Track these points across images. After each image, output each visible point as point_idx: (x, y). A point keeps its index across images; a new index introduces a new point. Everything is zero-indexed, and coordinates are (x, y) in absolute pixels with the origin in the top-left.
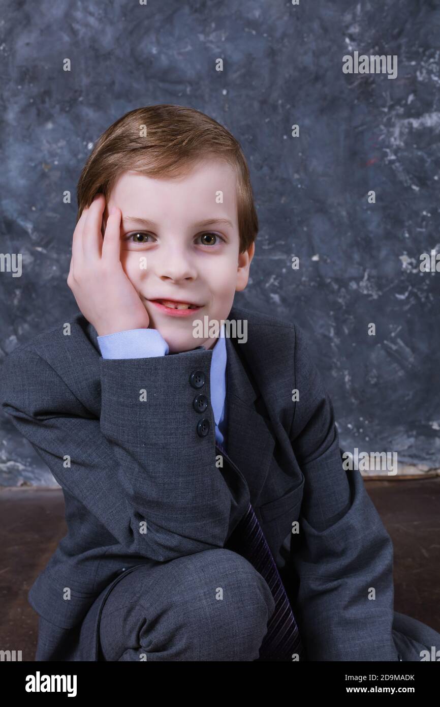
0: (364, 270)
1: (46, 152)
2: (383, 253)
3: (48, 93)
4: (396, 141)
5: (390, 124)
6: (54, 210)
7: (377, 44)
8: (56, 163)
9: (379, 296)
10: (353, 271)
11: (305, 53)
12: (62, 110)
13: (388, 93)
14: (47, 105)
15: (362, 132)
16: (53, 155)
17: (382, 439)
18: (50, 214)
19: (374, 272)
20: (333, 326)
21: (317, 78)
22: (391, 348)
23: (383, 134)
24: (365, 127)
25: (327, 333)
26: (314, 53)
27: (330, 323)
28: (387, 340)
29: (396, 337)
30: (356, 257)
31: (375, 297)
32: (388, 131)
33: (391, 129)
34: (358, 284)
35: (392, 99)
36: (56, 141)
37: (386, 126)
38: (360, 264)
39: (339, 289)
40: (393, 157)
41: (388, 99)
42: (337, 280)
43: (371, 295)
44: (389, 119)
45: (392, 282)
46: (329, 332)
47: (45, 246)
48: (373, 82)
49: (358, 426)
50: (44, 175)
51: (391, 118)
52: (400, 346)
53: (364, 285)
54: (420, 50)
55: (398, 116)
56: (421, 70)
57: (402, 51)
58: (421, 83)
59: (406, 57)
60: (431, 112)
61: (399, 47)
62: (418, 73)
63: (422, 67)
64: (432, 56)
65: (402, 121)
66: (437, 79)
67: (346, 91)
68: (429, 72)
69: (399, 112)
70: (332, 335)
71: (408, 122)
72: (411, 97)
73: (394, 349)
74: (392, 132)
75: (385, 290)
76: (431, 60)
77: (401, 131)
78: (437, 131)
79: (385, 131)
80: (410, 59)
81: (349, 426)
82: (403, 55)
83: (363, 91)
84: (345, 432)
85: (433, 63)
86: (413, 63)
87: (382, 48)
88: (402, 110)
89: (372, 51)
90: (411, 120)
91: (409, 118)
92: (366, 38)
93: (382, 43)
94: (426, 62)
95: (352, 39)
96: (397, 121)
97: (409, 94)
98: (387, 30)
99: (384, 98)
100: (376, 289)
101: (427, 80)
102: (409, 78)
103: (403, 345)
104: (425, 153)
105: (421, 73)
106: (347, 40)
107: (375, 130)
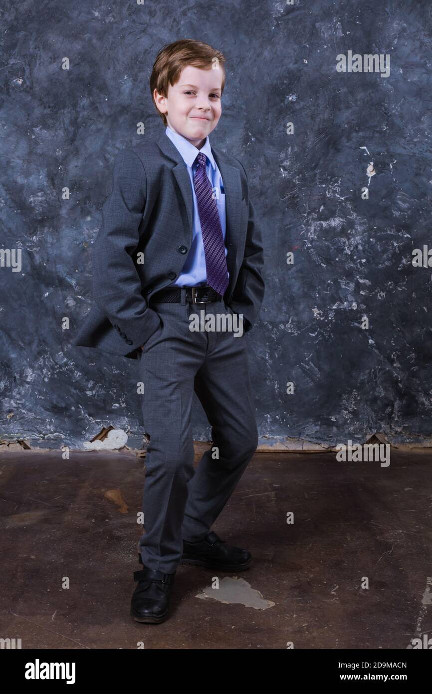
0: (289, 317)
1: (86, 236)
2: (302, 306)
3: (88, 198)
4: (312, 235)
5: (308, 224)
6: (90, 272)
7: (301, 173)
8: (92, 242)
9: (299, 334)
10: (282, 317)
11: (255, 177)
12: (97, 209)
13: (307, 204)
14: (88, 205)
15: (290, 229)
16: (90, 237)
17: (298, 426)
18: (87, 275)
19: (295, 319)
20: (268, 352)
21: (262, 194)
22: (305, 368)
23: (303, 230)
24: (292, 225)
25: (264, 357)
26: (260, 177)
27: (266, 350)
28: (303, 363)
29: (309, 361)
30: (284, 308)
31: (296, 334)
32: (307, 229)
33: (309, 228)
34: (285, 326)
35: (309, 208)
36: (93, 228)
37: (305, 225)
38: (286, 313)
39: (273, 328)
40: (310, 245)
41: (307, 208)
42: (271, 323)
43: (293, 333)
44: (308, 221)
45: (307, 326)
46: (266, 356)
47: (83, 295)
48: (298, 197)
49: (283, 417)
50: (84, 250)
51: (309, 220)
52: (311, 367)
53: (289, 326)
54: (329, 177)
55: (313, 219)
56: (329, 190)
57: (317, 178)
58: (329, 199)
59: (319, 182)
60: (335, 217)
61: (315, 175)
62: (327, 192)
63: (330, 188)
64: (336, 181)
65: (316, 222)
66: (339, 196)
67: (280, 202)
68: (334, 192)
69: (314, 216)
70: (267, 358)
71: (320, 223)
72: (322, 208)
73: (307, 368)
74: (310, 229)
75: (302, 330)
76: (336, 184)
77: (315, 229)
78: (338, 230)
79: (305, 228)
80: (322, 183)
81: (277, 417)
82: (318, 180)
83: (291, 203)
84: (275, 421)
85: (337, 186)
86: (324, 186)
87: (304, 176)
88: (316, 216)
89: (297, 177)
90: (322, 222)
91: (321, 220)
92: (294, 169)
93: (304, 172)
94: (332, 185)
95: (285, 169)
96: (312, 222)
97: (321, 206)
98: (308, 164)
99: (305, 207)
100: (297, 329)
101: (332, 197)
102: (321, 195)
103: (313, 366)
104: (330, 243)
105: (329, 192)
106: (282, 170)
107: (298, 228)
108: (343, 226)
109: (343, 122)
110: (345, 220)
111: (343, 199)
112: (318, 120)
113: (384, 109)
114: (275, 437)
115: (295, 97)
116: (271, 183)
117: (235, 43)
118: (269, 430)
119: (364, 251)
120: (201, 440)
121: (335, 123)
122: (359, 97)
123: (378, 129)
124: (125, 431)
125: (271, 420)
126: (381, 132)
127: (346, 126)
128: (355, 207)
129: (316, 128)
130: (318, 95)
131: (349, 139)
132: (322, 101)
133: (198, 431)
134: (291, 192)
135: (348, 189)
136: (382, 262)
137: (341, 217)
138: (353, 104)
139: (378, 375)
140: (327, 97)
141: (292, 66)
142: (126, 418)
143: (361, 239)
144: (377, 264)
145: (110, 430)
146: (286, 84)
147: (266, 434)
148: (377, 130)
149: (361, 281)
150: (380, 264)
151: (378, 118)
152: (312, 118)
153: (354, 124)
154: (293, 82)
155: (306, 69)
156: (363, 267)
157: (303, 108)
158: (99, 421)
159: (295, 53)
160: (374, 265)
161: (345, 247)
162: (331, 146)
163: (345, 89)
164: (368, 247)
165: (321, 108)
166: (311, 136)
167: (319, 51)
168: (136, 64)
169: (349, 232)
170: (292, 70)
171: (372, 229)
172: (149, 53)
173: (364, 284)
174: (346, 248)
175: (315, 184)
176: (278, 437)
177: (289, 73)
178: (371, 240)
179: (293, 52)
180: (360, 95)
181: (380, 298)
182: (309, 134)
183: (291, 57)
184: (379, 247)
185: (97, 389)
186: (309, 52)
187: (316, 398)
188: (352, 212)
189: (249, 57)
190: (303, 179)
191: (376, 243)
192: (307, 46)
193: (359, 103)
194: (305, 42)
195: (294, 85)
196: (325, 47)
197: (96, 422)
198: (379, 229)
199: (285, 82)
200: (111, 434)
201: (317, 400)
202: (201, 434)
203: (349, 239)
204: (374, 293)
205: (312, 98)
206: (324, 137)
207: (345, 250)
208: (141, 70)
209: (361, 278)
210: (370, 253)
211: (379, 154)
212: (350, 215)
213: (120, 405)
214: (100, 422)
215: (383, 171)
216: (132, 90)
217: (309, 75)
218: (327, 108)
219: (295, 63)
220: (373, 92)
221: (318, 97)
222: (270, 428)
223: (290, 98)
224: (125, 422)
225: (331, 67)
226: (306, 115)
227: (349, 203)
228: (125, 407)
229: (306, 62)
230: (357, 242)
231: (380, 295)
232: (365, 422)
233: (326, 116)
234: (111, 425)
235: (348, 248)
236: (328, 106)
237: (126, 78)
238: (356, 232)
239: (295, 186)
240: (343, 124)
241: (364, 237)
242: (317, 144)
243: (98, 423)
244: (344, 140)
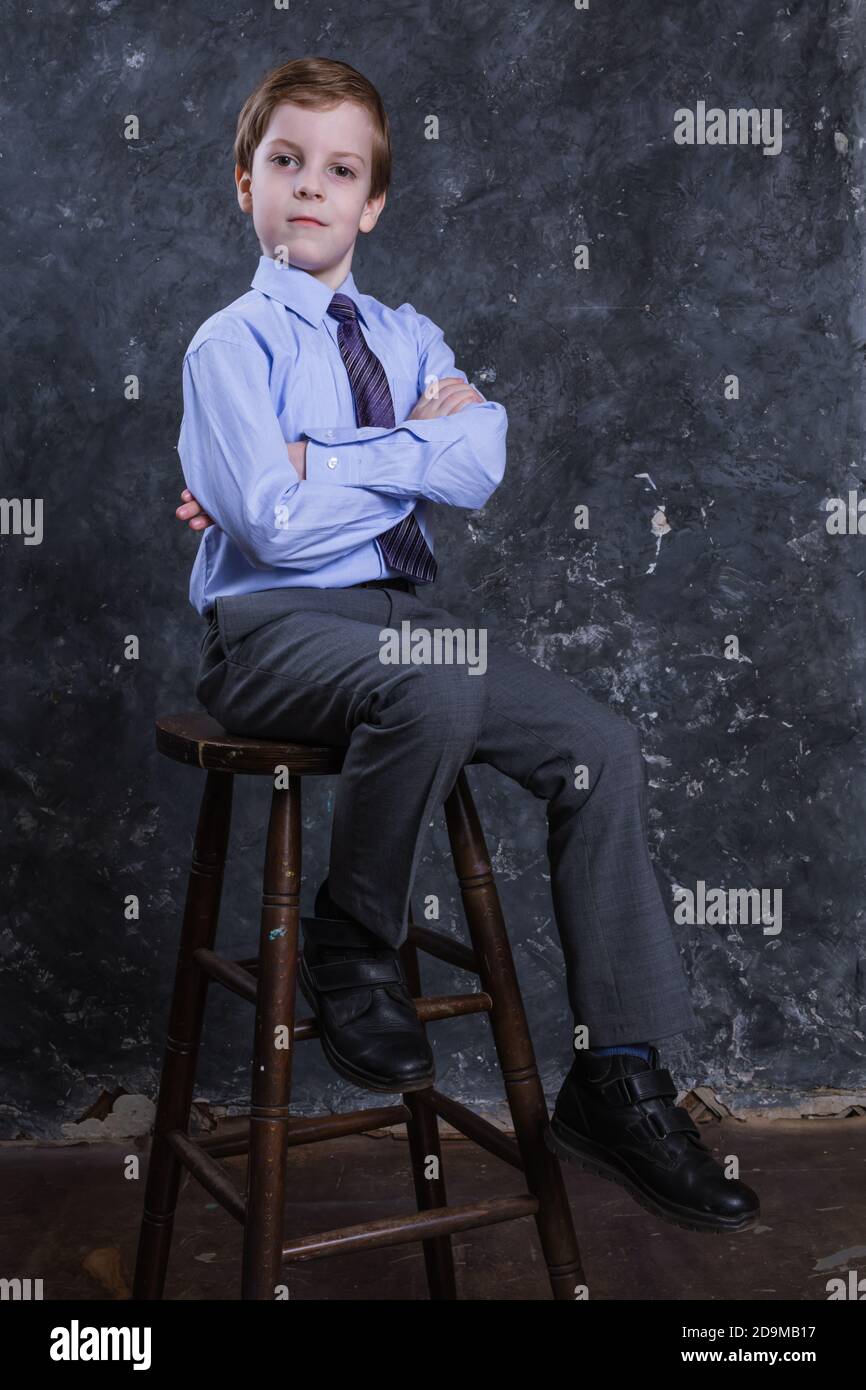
0: (498, 841)
1: (55, 678)
2: (524, 817)
3: (58, 598)
5: (530, 641)
6: (67, 756)
7: (511, 534)
8: (68, 692)
9: (519, 876)
12: (79, 621)
13: (527, 599)
14: (58, 614)
16: (65, 681)
18: (60, 762)
19: (511, 844)
22: (536, 949)
27: (451, 913)
28: (531, 939)
29: (544, 932)
31: (514, 878)
32: (528, 650)
33: (533, 648)
34: (489, 860)
35: (533, 606)
36: (70, 662)
37: (524, 643)
38: (491, 832)
41: (528, 606)
43: (507, 876)
44: (530, 634)
45: (537, 858)
46: (450, 927)
47: (54, 806)
48: (507, 584)
49: (491, 1058)
50: (52, 709)
51: (532, 633)
52: (549, 947)
53: (498, 861)
54: (572, 540)
55: (542, 630)
56: (572, 567)
57: (546, 542)
58: (571, 584)
59: (552, 550)
60: (587, 624)
61: (542, 536)
62: (568, 572)
63: (574, 563)
64: (588, 548)
65: (547, 637)
66: (594, 579)
67: (469, 596)
68: (584, 571)
69: (543, 624)
70: (453, 930)
71: (556, 638)
72: (559, 605)
73: (541, 950)
74: (534, 651)
75: (526, 868)
76: (587, 554)
77: (545, 650)
78: (597, 650)
79: (524, 650)
80: (557, 553)
81: (479, 1058)
82: (549, 547)
83: (491, 597)
84: (474, 1067)
85: (589, 557)
86: (562, 558)
87: (517, 538)
88: (546, 622)
89: (504, 542)
90: (560, 635)
91: (557, 632)
92: (496, 525)
93: (517, 531)
94: (579, 556)
95: (477, 526)
96: (539, 636)
97: (556, 600)
98: (525, 514)
99: (522, 605)
100: (514, 866)
101: (581, 581)
102: (555, 579)
103: (553, 944)
104: (581, 680)
105: (573, 572)
106: (470, 527)
107: (510, 648)
108: (604, 643)
109: (598, 423)
110: (611, 629)
111: (603, 585)
112: (543, 420)
113: (682, 393)
114: (477, 1101)
115: (492, 373)
116: (448, 555)
117: (362, 265)
118: (462, 1086)
119: (652, 695)
120: (317, 1112)
121: (579, 425)
122: (629, 370)
123: (673, 436)
124: (150, 1098)
125: (466, 1065)
126: (678, 442)
127: (604, 430)
128: (630, 601)
129: (539, 437)
130: (542, 367)
131: (611, 458)
132: (550, 380)
133: (308, 1092)
134: (492, 574)
135: (613, 563)
136: (693, 716)
137: (602, 625)
138: (617, 385)
139: (695, 961)
140: (561, 371)
141: (483, 309)
142: (152, 1070)
143: (646, 670)
144: (682, 723)
145: (118, 1096)
146: (471, 346)
147: (458, 1095)
148: (669, 437)
149: (650, 759)
150: (689, 721)
151: (672, 412)
152: (531, 416)
153: (620, 426)
154: (486, 341)
155: (513, 313)
156: (652, 729)
157: (511, 395)
158: (93, 1076)
159: (491, 284)
160: (675, 724)
161: (611, 686)
162: (573, 474)
163: (599, 355)
164: (662, 685)
165: (548, 396)
166: (530, 455)
167: (539, 275)
168: (154, 314)
169: (619, 654)
170: (485, 318)
171: (668, 648)
172: (180, 290)
173: (658, 765)
174: (615, 689)
175: (542, 555)
176: (482, 1101)
177: (478, 323)
178: (668, 670)
179: (485, 280)
180: (633, 366)
181: (692, 795)
182: (524, 449)
183: (482, 290)
184: (684, 685)
185: (89, 1007)
186: (520, 279)
187: (562, 1015)
188: (624, 613)
189: (393, 293)
190: (518, 545)
191: (679, 676)
192: (515, 265)
193: (629, 381)
194: (510, 258)
195: (490, 347)
196: (553, 266)
197: (87, 1079)
198: (685, 648)
199: (471, 342)
200: (122, 1103)
201: (565, 1018)
202: (316, 1100)
203: (619, 670)
204: (677, 784)
205: (528, 374)
206: (558, 456)
207: (613, 692)
208: (164, 325)
209: (649, 752)
210: (666, 698)
211: (676, 487)
212: (620, 618)
213: (139, 1042)
214: (95, 1079)
215: (687, 523)
216: (147, 367)
217: (521, 327)
218: (561, 394)
219: (489, 303)
220: (658, 358)
221: (542, 371)
222: (466, 1083)
223: (484, 376)
224: (149, 1078)
225: (566, 308)
226: (517, 409)
227: (617, 592)
228: (149, 1045)
229: (515, 300)
230: (637, 674)
231: (692, 788)
232: (671, 1064)
233: (561, 412)
234: (120, 1084)
235: (619, 688)
236: (564, 391)
237: (132, 343)
238: (634, 655)
239: (499, 561)
240: (598, 427)
241: (651, 665)
242: (543, 470)
243: (92, 1082)
244: (600, 460)
